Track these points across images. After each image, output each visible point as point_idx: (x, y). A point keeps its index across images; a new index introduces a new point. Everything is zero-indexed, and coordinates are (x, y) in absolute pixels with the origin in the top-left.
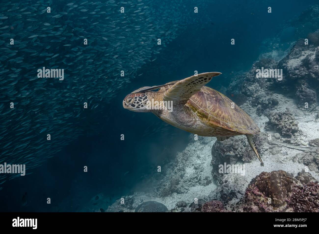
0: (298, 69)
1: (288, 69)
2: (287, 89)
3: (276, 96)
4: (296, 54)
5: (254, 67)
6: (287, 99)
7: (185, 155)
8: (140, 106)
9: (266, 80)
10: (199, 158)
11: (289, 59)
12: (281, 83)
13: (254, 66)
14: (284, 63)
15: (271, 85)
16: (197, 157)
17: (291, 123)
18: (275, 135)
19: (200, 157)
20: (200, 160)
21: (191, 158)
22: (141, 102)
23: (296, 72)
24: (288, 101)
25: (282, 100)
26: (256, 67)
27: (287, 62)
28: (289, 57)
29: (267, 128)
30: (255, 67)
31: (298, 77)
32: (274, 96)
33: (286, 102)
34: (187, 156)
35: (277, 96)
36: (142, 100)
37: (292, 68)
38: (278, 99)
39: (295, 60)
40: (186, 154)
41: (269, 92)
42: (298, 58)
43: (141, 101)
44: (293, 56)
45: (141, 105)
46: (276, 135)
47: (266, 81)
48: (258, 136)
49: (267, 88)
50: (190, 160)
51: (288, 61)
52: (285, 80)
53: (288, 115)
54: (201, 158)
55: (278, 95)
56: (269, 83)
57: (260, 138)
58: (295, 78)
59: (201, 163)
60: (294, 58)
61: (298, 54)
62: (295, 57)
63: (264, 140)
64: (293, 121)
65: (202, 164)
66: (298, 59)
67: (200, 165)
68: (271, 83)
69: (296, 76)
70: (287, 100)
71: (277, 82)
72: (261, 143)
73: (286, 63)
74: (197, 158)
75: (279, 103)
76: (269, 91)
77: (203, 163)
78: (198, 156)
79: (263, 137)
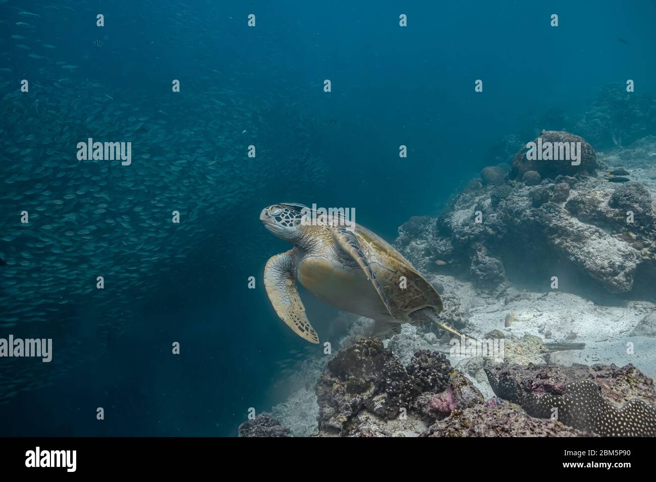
0: (467, 225)
1: (453, 227)
2: (458, 265)
3: (439, 278)
4: (465, 201)
5: (400, 233)
6: (458, 283)
7: (278, 414)
8: (288, 224)
9: (423, 252)
10: (305, 417)
11: (455, 210)
12: (446, 254)
13: (401, 231)
14: (447, 217)
15: (431, 262)
16: (300, 416)
17: (453, 311)
18: (427, 337)
19: (307, 416)
20: (307, 420)
21: (288, 418)
22: (292, 219)
23: (465, 229)
24: (462, 286)
25: (449, 284)
26: (405, 232)
27: (450, 215)
28: (454, 208)
29: (420, 332)
30: (403, 232)
31: (469, 238)
32: (436, 279)
33: (457, 288)
34: (280, 416)
35: (442, 279)
36: (295, 217)
37: (459, 224)
38: (443, 283)
39: (463, 211)
40: (278, 412)
41: (431, 275)
42: (468, 207)
43: (292, 217)
44: (460, 205)
45: (291, 222)
46: (429, 336)
47: (424, 256)
48: (396, 342)
49: (425, 268)
50: (286, 424)
51: (452, 213)
52: (451, 247)
53: (450, 299)
54: (308, 418)
55: (443, 277)
56: (427, 258)
57: (400, 345)
58: (465, 239)
59: (307, 426)
60: (462, 209)
61: (468, 202)
62: (464, 206)
63: (406, 347)
64: (457, 306)
65: (309, 428)
66: (470, 210)
67: (304, 430)
68: (431, 257)
69: (467, 237)
70: (459, 285)
71: (440, 252)
72: (401, 352)
73: (450, 217)
74: (301, 418)
75: (446, 290)
76: (430, 273)
77: (311, 427)
78: (301, 413)
79: (405, 341)
